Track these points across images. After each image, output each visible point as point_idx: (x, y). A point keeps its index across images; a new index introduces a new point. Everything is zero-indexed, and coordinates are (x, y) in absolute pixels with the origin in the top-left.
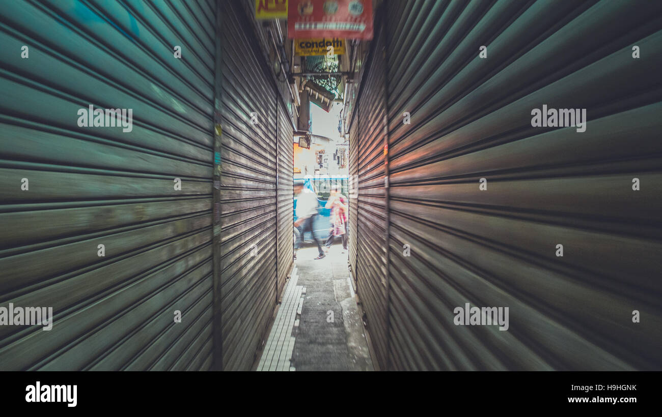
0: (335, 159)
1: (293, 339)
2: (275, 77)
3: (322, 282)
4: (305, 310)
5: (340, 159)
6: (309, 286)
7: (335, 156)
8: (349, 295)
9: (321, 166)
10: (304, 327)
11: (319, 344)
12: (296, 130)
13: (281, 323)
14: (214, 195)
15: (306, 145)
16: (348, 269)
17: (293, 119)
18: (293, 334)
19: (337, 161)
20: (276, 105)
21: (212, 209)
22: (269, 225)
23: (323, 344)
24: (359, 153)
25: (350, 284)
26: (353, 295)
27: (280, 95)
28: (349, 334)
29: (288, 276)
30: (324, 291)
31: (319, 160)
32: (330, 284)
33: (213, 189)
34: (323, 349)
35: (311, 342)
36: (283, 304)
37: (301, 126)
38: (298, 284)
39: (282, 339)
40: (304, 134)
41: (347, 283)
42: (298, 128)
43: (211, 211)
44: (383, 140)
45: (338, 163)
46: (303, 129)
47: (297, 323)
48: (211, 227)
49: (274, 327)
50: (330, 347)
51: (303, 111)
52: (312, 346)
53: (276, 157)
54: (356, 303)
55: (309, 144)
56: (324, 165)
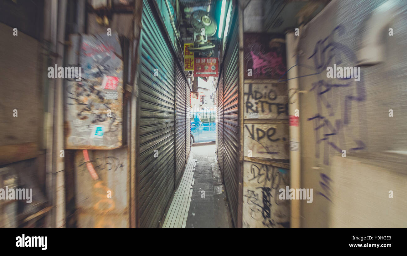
0: (211, 98)
1: (193, 173)
2: (186, 77)
3: (204, 158)
4: (197, 166)
5: (214, 99)
6: (198, 159)
7: (211, 97)
8: (215, 162)
9: (203, 103)
10: (197, 170)
11: (202, 174)
12: (192, 91)
13: (188, 169)
14: (174, 122)
15: (196, 97)
16: (215, 153)
17: (191, 88)
18: (193, 172)
19: (212, 100)
20: (186, 85)
21: (174, 125)
22: (184, 132)
23: (204, 174)
24: (219, 103)
25: (216, 159)
26: (216, 162)
27: (187, 81)
28: (213, 172)
29: (189, 155)
30: (204, 161)
31: (202, 100)
32: (207, 159)
33: (175, 120)
34: (204, 175)
35: (200, 173)
36: (188, 164)
37: (194, 89)
38: (194, 158)
39: (189, 172)
40: (196, 92)
41: (214, 158)
42: (193, 90)
43: (174, 126)
44: (222, 105)
45: (213, 101)
46: (195, 90)
47: (194, 169)
48: (174, 130)
49: (186, 170)
50: (207, 175)
51: (195, 82)
52: (200, 174)
53: (185, 106)
54: (217, 164)
55: (198, 97)
56: (205, 102)
